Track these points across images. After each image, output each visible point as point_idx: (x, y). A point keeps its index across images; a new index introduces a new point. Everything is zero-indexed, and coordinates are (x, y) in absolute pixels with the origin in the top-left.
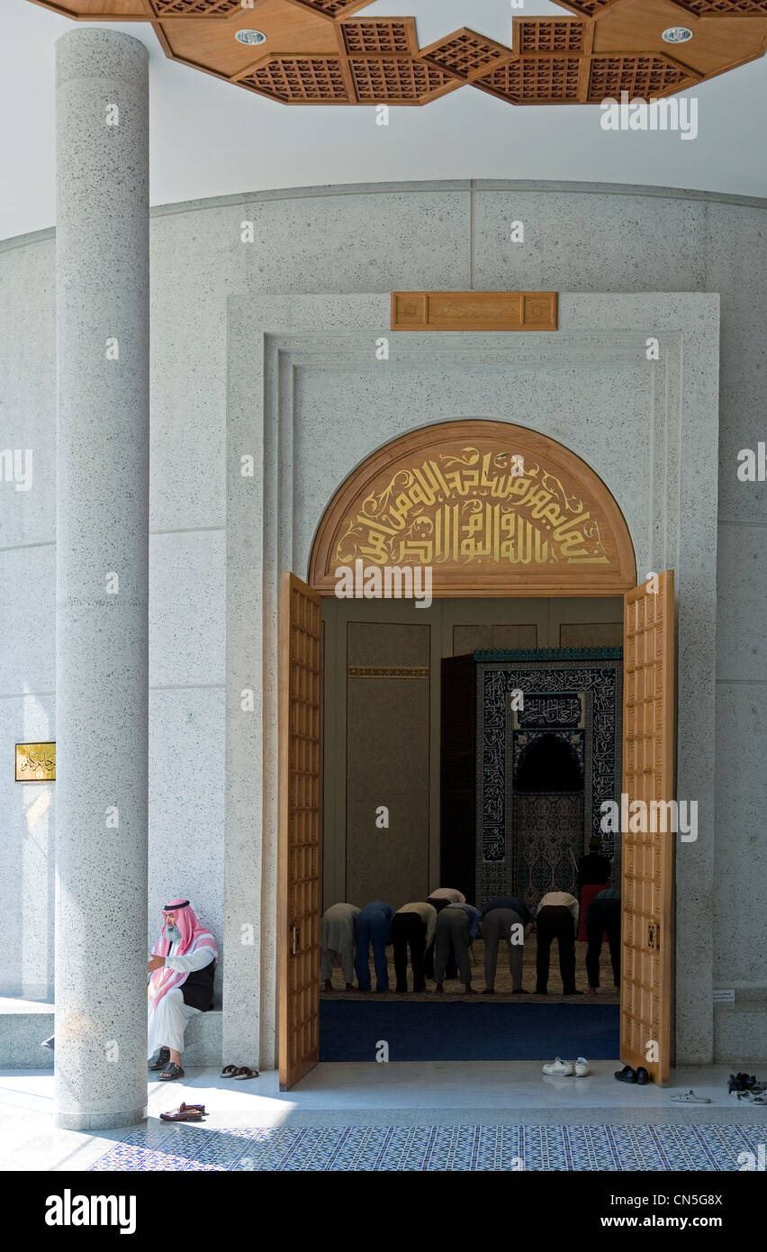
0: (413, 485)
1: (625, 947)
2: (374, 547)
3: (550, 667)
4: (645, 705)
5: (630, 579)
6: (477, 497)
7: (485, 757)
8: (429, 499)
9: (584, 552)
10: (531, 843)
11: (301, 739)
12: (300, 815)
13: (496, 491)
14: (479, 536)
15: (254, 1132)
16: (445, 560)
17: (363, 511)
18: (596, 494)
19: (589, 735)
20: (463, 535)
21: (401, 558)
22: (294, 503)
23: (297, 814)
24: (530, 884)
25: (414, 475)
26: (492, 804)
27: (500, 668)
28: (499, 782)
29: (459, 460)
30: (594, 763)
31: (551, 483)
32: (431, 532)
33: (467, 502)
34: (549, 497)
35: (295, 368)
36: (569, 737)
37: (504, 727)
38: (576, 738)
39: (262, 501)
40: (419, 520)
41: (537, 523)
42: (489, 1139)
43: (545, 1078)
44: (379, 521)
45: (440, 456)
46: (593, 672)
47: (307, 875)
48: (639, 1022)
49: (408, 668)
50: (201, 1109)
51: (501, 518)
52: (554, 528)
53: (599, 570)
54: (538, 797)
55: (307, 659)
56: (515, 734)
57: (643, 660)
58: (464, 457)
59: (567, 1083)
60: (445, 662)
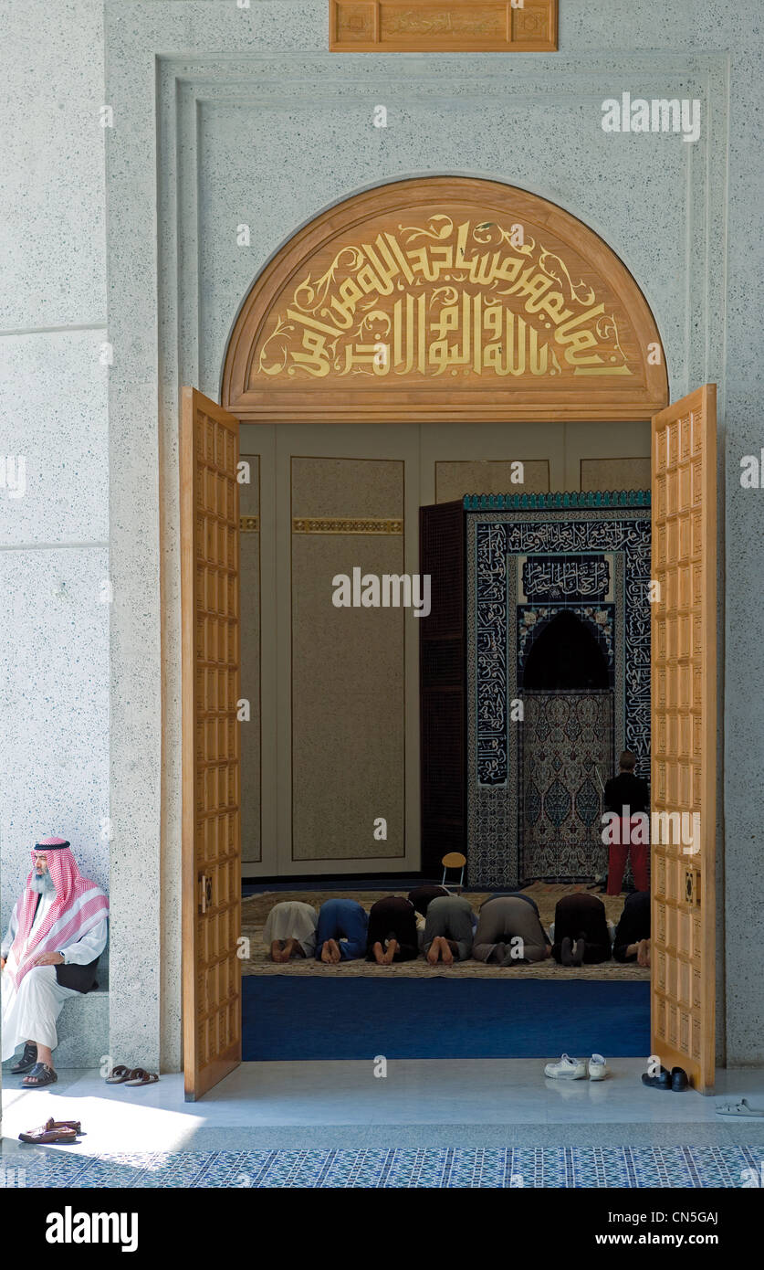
0: (361, 268)
1: (656, 902)
2: (311, 353)
3: (566, 518)
4: (679, 569)
5: (658, 396)
6: (451, 283)
7: (479, 642)
8: (385, 287)
9: (597, 359)
10: (543, 760)
11: (211, 617)
12: (211, 722)
13: (476, 275)
14: (454, 337)
15: (146, 1159)
16: (407, 371)
17: (296, 304)
18: (613, 279)
19: (620, 612)
20: (432, 337)
21: (348, 367)
22: (200, 292)
23: (206, 721)
24: (543, 816)
25: (364, 253)
26: (490, 707)
27: (498, 520)
28: (498, 677)
29: (425, 233)
30: (627, 651)
31: (552, 265)
32: (387, 332)
33: (437, 291)
34: (548, 283)
35: (199, 104)
36: (593, 615)
37: (505, 600)
38: (602, 616)
39: (155, 289)
40: (371, 316)
41: (532, 320)
42: (464, 1166)
43: (549, 1084)
44: (317, 317)
45: (400, 227)
46: (625, 524)
47: (221, 804)
48: (675, 1005)
49: (373, 520)
50: (76, 1127)
51: (483, 312)
52: (555, 326)
53: (617, 384)
54: (552, 697)
55: (220, 507)
56: (520, 610)
57: (677, 509)
58: (432, 228)
59: (577, 1090)
60: (424, 511)
